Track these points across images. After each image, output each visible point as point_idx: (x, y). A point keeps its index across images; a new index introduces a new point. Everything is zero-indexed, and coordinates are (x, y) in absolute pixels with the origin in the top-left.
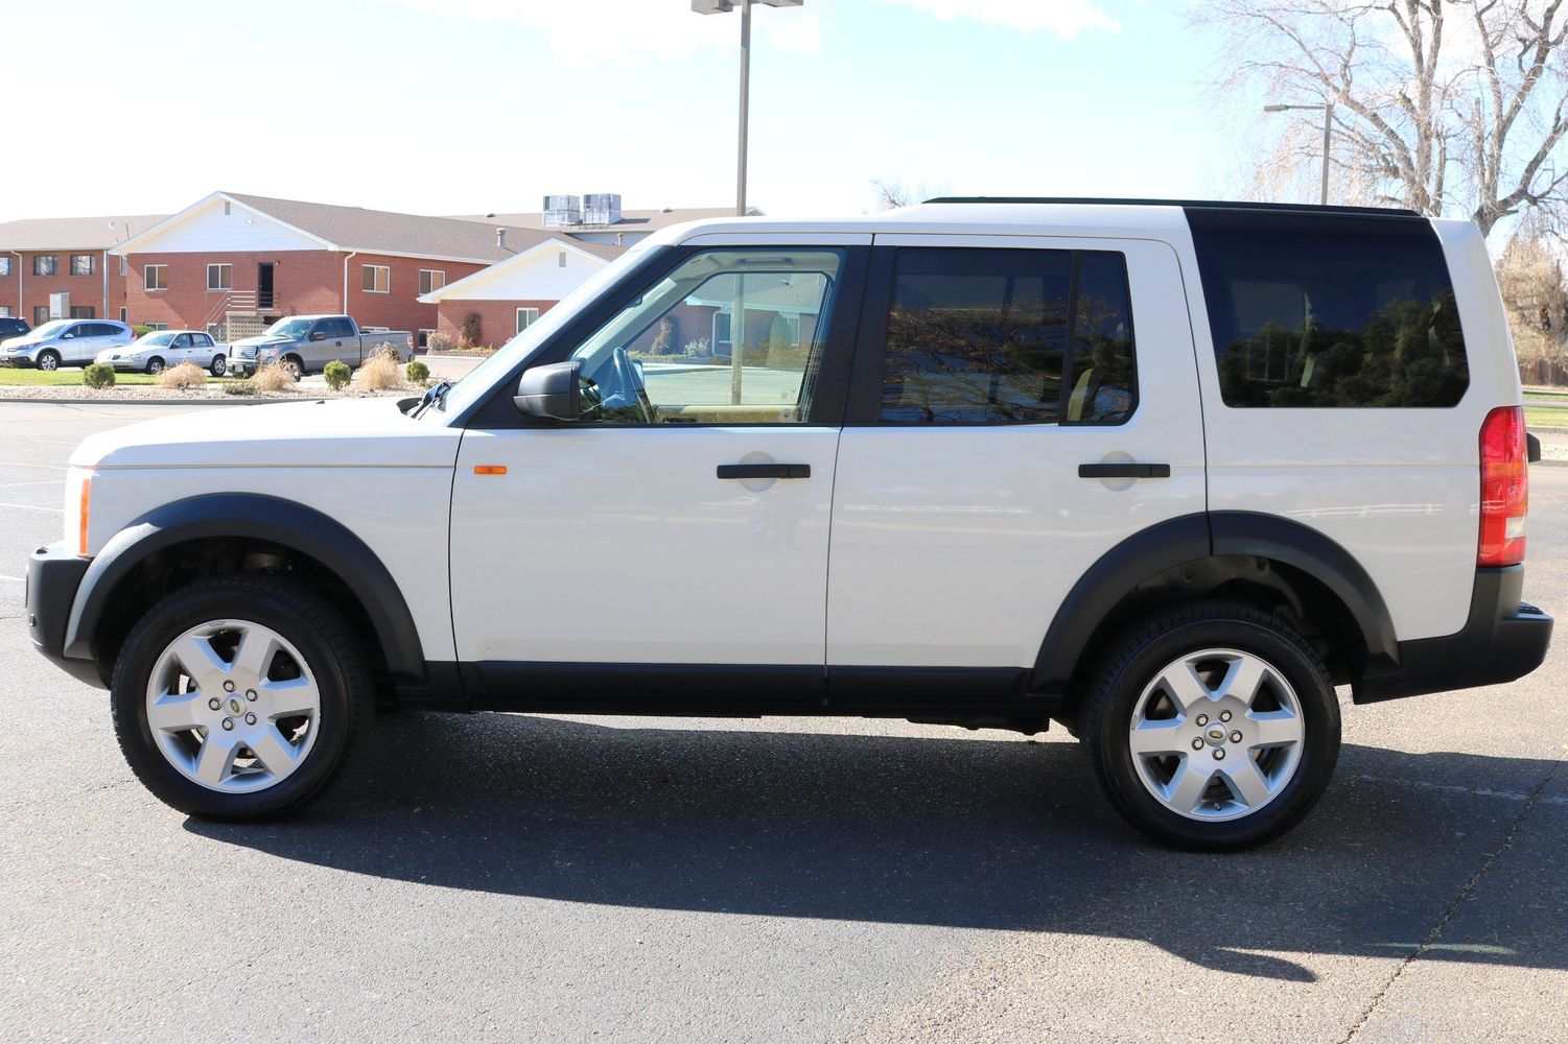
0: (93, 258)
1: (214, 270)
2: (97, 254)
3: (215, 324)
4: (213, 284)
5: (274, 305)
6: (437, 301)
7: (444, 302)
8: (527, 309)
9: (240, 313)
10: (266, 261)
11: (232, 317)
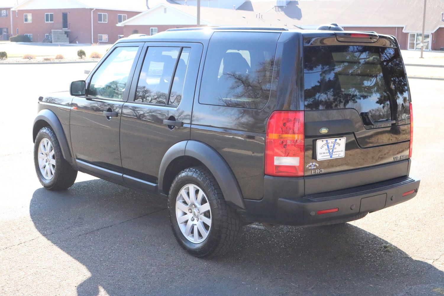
0: (7, 11)
1: (47, 15)
2: (8, 9)
3: (48, 34)
4: (47, 20)
5: (68, 27)
6: (123, 25)
7: (125, 26)
8: (154, 28)
9: (56, 31)
10: (65, 12)
11: (54, 32)
